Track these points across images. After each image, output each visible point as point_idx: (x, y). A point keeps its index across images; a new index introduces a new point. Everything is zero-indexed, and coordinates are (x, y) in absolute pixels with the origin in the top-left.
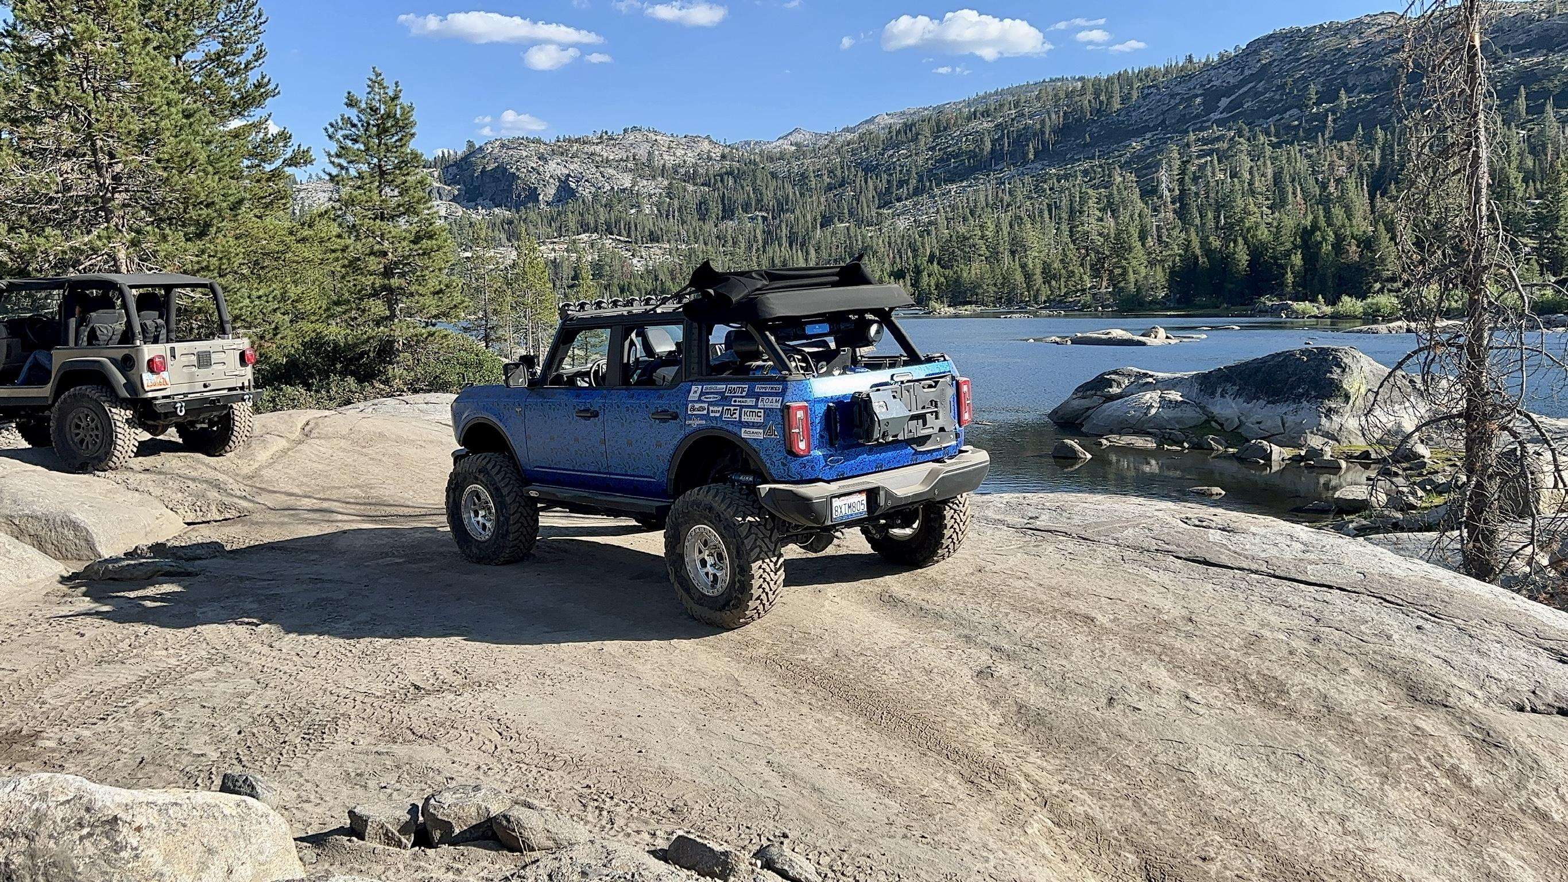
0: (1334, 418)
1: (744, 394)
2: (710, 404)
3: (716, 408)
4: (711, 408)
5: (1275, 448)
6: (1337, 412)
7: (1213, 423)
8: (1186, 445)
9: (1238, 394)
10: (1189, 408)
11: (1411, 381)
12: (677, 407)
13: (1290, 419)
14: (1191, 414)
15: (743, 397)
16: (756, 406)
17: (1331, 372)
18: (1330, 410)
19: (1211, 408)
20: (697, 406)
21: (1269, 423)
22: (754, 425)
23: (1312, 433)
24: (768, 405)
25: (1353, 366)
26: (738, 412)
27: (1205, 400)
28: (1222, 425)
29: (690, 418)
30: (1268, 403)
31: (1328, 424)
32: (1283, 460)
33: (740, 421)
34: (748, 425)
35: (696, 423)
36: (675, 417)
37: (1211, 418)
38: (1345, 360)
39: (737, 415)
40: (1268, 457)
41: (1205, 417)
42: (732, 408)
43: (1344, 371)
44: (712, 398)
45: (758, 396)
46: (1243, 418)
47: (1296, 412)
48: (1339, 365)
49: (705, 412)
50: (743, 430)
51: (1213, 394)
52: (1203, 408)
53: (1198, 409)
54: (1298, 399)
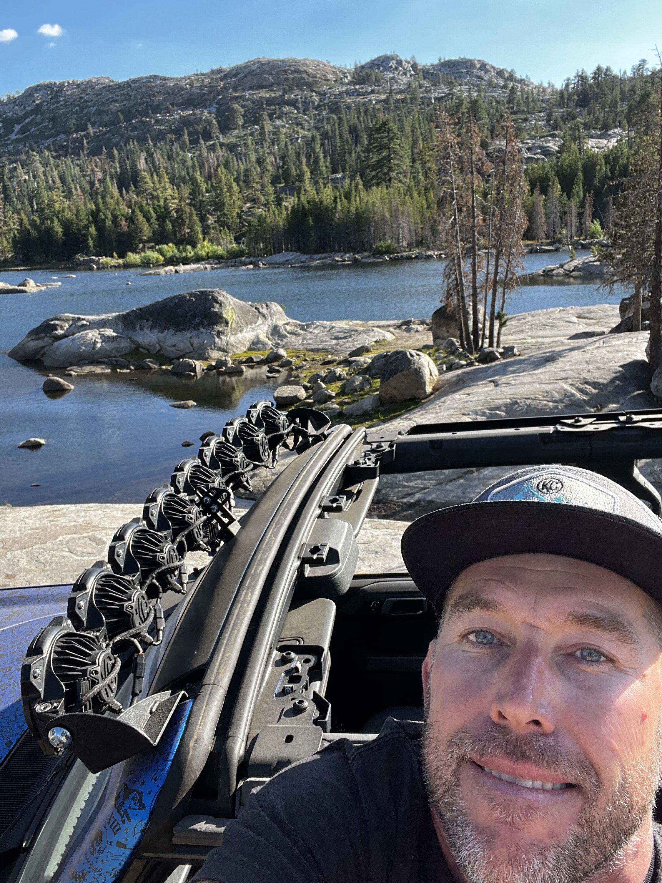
0: (223, 337)
5: (197, 362)
6: (223, 333)
7: (141, 349)
8: (132, 368)
9: (152, 328)
10: (122, 341)
11: (256, 308)
13: (195, 341)
14: (124, 344)
17: (214, 307)
18: (219, 332)
19: (136, 339)
21: (182, 346)
23: (211, 349)
25: (225, 302)
27: (131, 333)
28: (147, 350)
30: (177, 331)
31: (220, 342)
32: (203, 370)
37: (138, 346)
38: (220, 298)
40: (194, 370)
41: (134, 346)
43: (221, 305)
46: (161, 343)
47: (198, 336)
48: (217, 302)
51: (134, 328)
52: (130, 339)
53: (128, 341)
54: (196, 327)
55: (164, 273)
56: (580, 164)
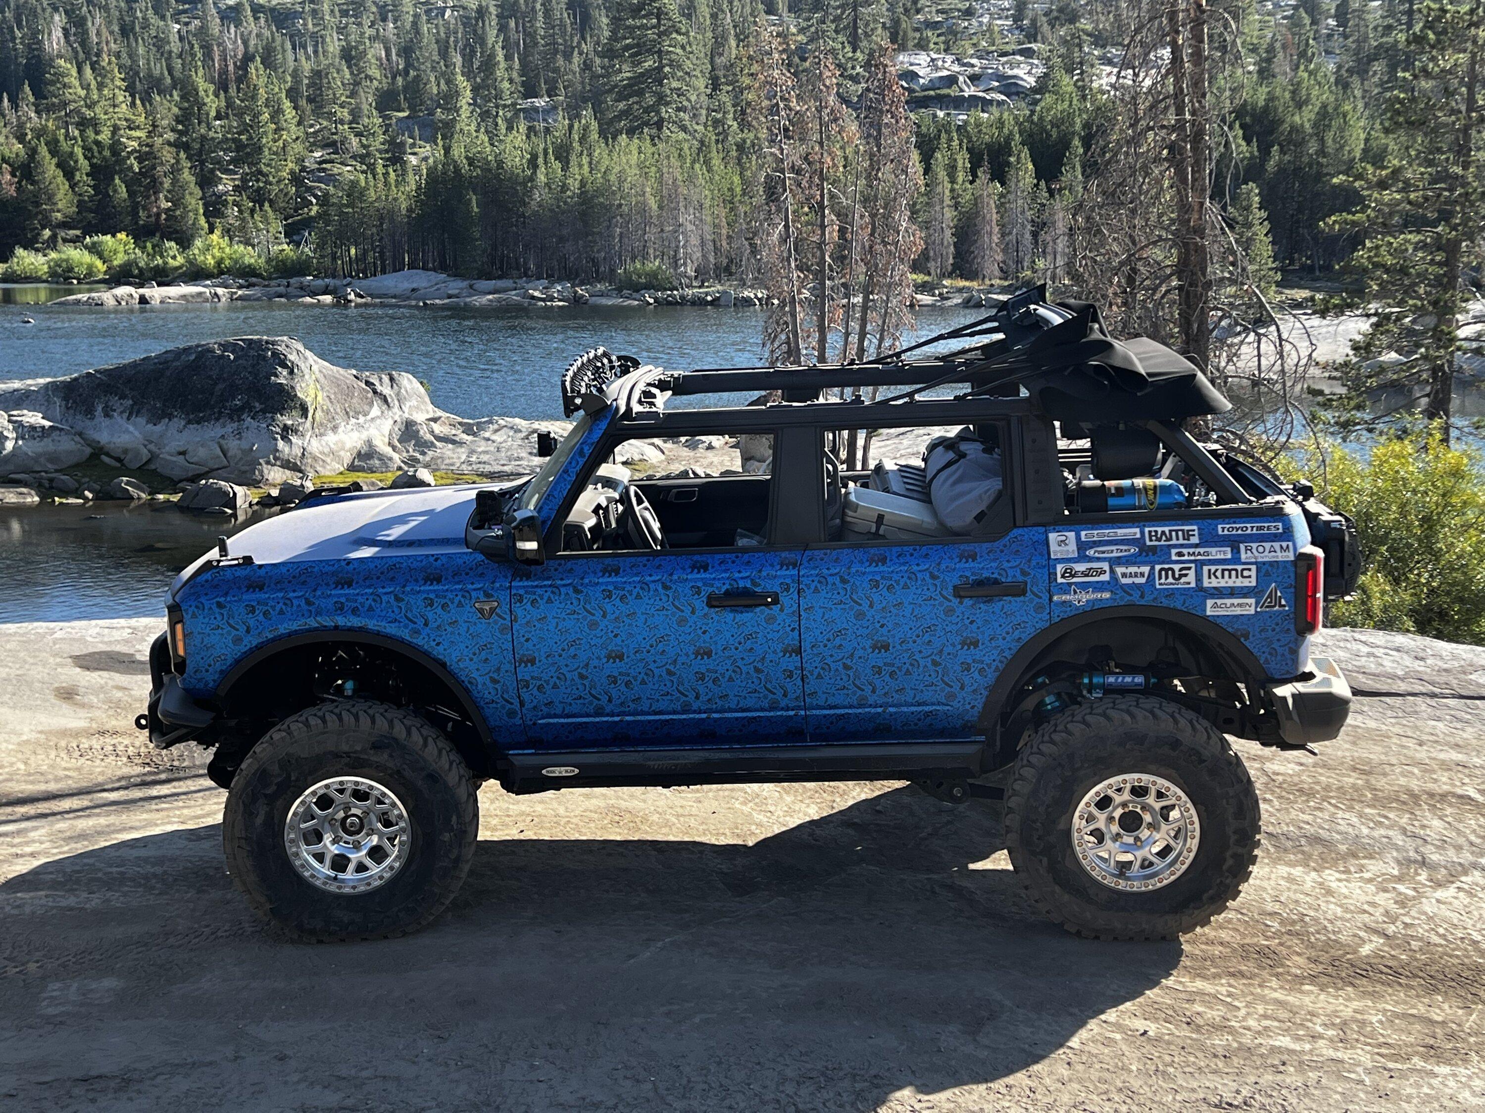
0: (294, 439)
1: (1195, 540)
2: (1115, 562)
3: (1133, 569)
4: (1119, 570)
5: (237, 488)
6: (296, 431)
7: (105, 458)
8: (89, 495)
9: (133, 412)
10: (64, 438)
11: (368, 383)
12: (1024, 573)
13: (233, 445)
14: (67, 445)
15: (1196, 546)
16: (1236, 560)
17: (276, 376)
18: (286, 428)
19: (96, 436)
20: (1080, 567)
21: (202, 453)
22: (1232, 592)
23: (268, 463)
24: (1267, 557)
25: (302, 366)
26: (1192, 573)
27: (81, 423)
28: (118, 460)
29: (1065, 589)
30: (189, 422)
31: (287, 450)
32: (251, 505)
33: (1200, 588)
34: (1219, 593)
35: (1083, 598)
36: (1019, 590)
37: (98, 452)
38: (290, 357)
39: (1191, 577)
40: (231, 502)
41: (88, 450)
42: (1176, 567)
43: (291, 372)
44: (1115, 552)
45: (1234, 543)
46: (152, 447)
47: (239, 434)
48: (285, 366)
49: (1106, 577)
50: (1210, 603)
51: (89, 412)
52: (80, 434)
53: (77, 438)
54: (236, 414)
55: (112, 302)
56: (1078, 120)
